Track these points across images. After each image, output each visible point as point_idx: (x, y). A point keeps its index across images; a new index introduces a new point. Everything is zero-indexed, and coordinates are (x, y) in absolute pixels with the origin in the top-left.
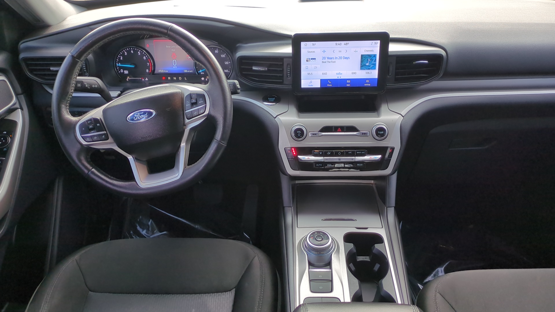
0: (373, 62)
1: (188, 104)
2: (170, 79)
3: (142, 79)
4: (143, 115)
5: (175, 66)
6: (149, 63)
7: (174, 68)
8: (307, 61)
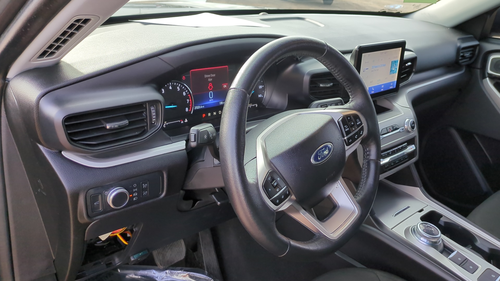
0: (396, 67)
1: (347, 128)
2: (210, 115)
3: (181, 122)
4: (325, 151)
5: (212, 99)
6: (189, 99)
7: (210, 102)
8: (364, 72)
